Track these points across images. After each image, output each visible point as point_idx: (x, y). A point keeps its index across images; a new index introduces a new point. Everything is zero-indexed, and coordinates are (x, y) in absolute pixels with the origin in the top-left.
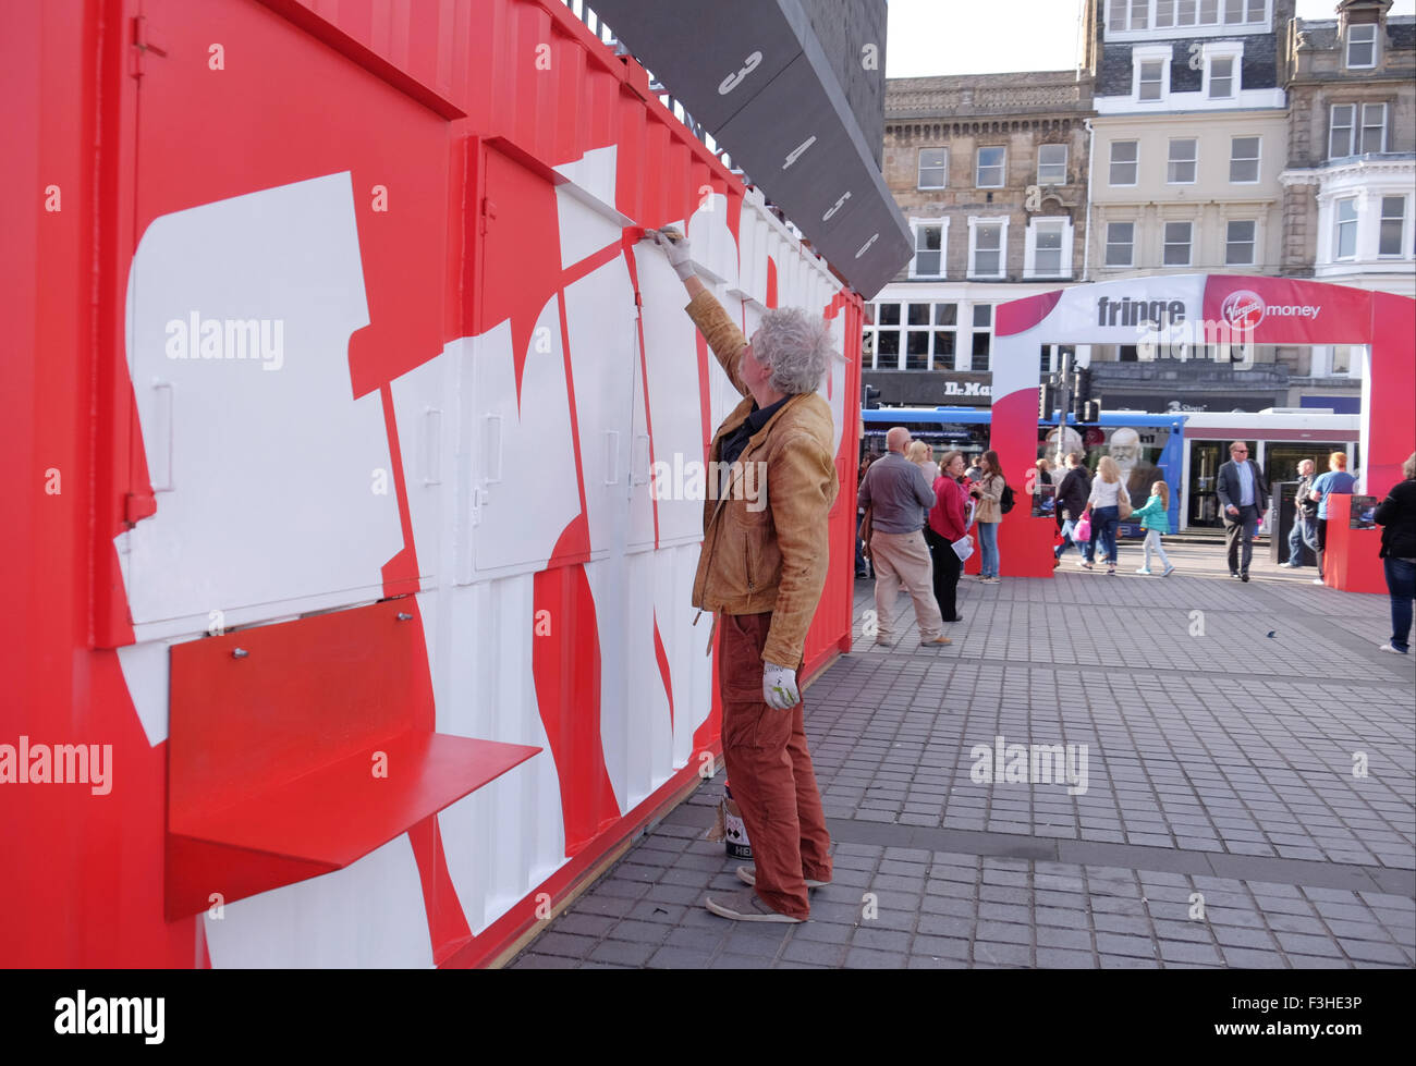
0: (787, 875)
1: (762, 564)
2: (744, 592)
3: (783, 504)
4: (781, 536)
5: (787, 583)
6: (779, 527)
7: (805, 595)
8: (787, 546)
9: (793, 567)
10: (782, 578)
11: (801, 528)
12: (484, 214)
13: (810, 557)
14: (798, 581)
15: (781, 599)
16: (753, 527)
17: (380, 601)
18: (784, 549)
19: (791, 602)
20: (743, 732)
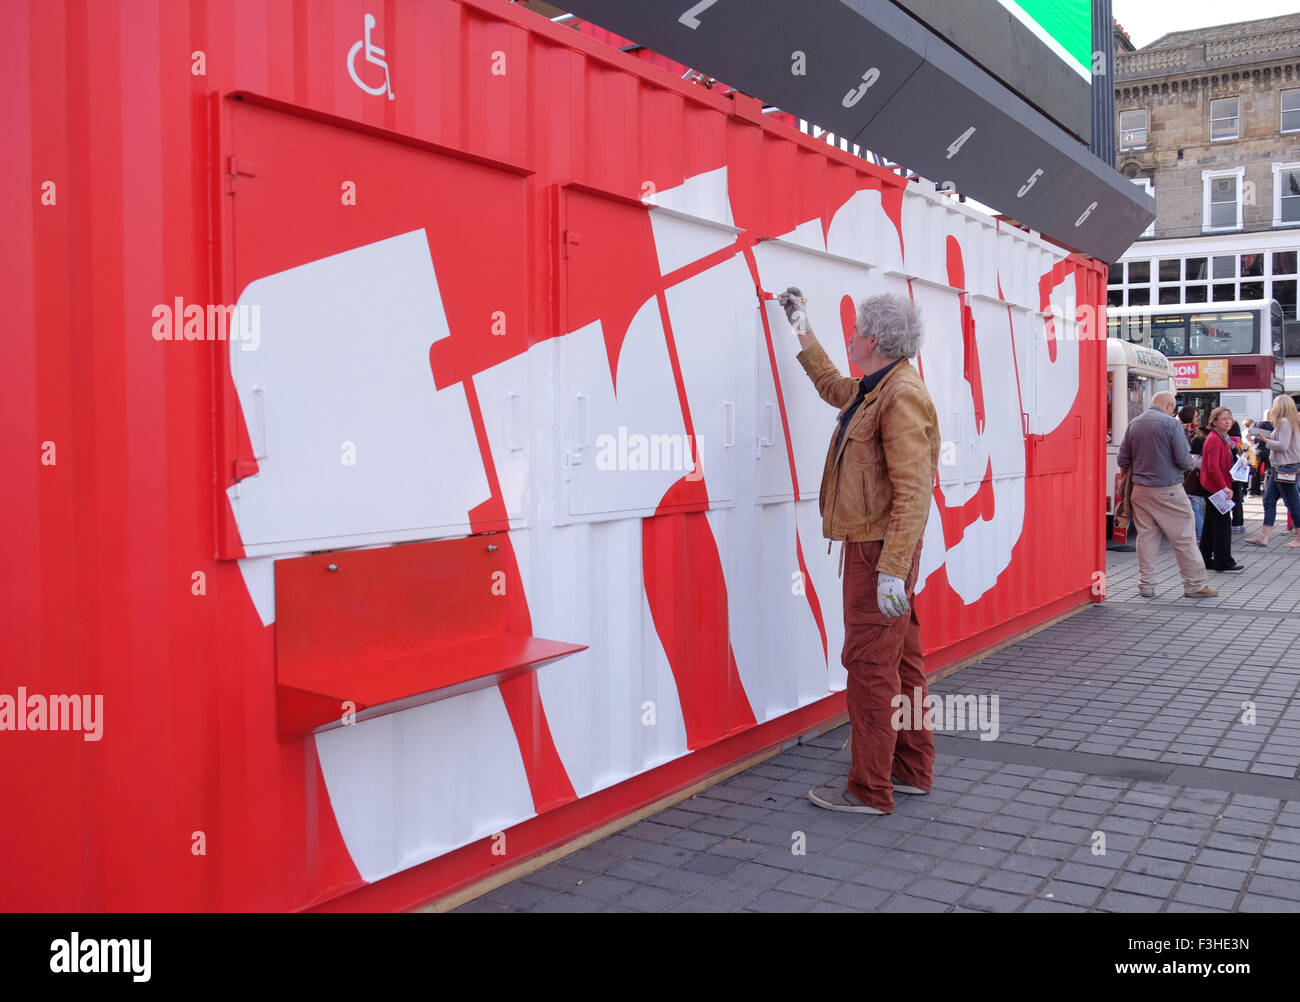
0: (876, 775)
1: (878, 495)
2: (863, 521)
3: (894, 442)
4: (891, 469)
5: (898, 507)
6: (891, 462)
7: (913, 517)
8: (897, 477)
9: (903, 494)
10: (893, 504)
11: (909, 462)
12: (565, 242)
13: (916, 485)
14: (907, 505)
15: (893, 521)
16: (869, 465)
17: (470, 536)
18: (893, 480)
19: (901, 523)
20: (861, 651)
